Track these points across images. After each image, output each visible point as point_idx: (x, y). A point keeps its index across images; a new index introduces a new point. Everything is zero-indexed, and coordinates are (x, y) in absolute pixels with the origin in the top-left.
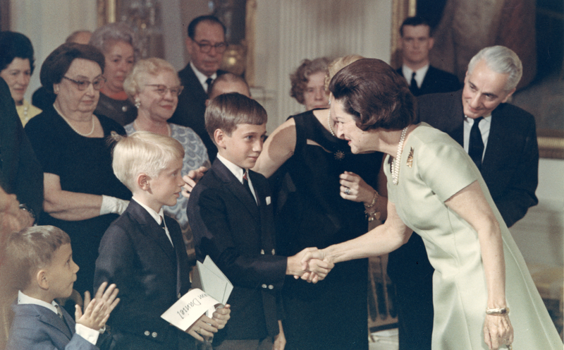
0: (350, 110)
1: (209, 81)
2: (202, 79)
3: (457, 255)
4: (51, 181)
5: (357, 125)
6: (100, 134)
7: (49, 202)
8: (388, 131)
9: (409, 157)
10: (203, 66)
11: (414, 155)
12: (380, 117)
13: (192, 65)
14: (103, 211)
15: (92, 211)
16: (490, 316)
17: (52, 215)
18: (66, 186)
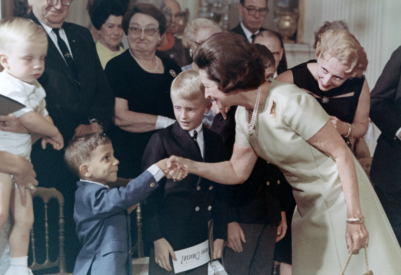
0: (212, 78)
1: (253, 37)
2: (249, 34)
3: (321, 177)
4: (121, 104)
5: (219, 89)
6: (162, 71)
7: (119, 118)
8: (246, 91)
9: (272, 109)
10: (250, 25)
11: (276, 107)
12: (237, 82)
13: (242, 25)
14: (157, 127)
15: (149, 126)
16: (351, 225)
17: (121, 128)
18: (132, 107)
